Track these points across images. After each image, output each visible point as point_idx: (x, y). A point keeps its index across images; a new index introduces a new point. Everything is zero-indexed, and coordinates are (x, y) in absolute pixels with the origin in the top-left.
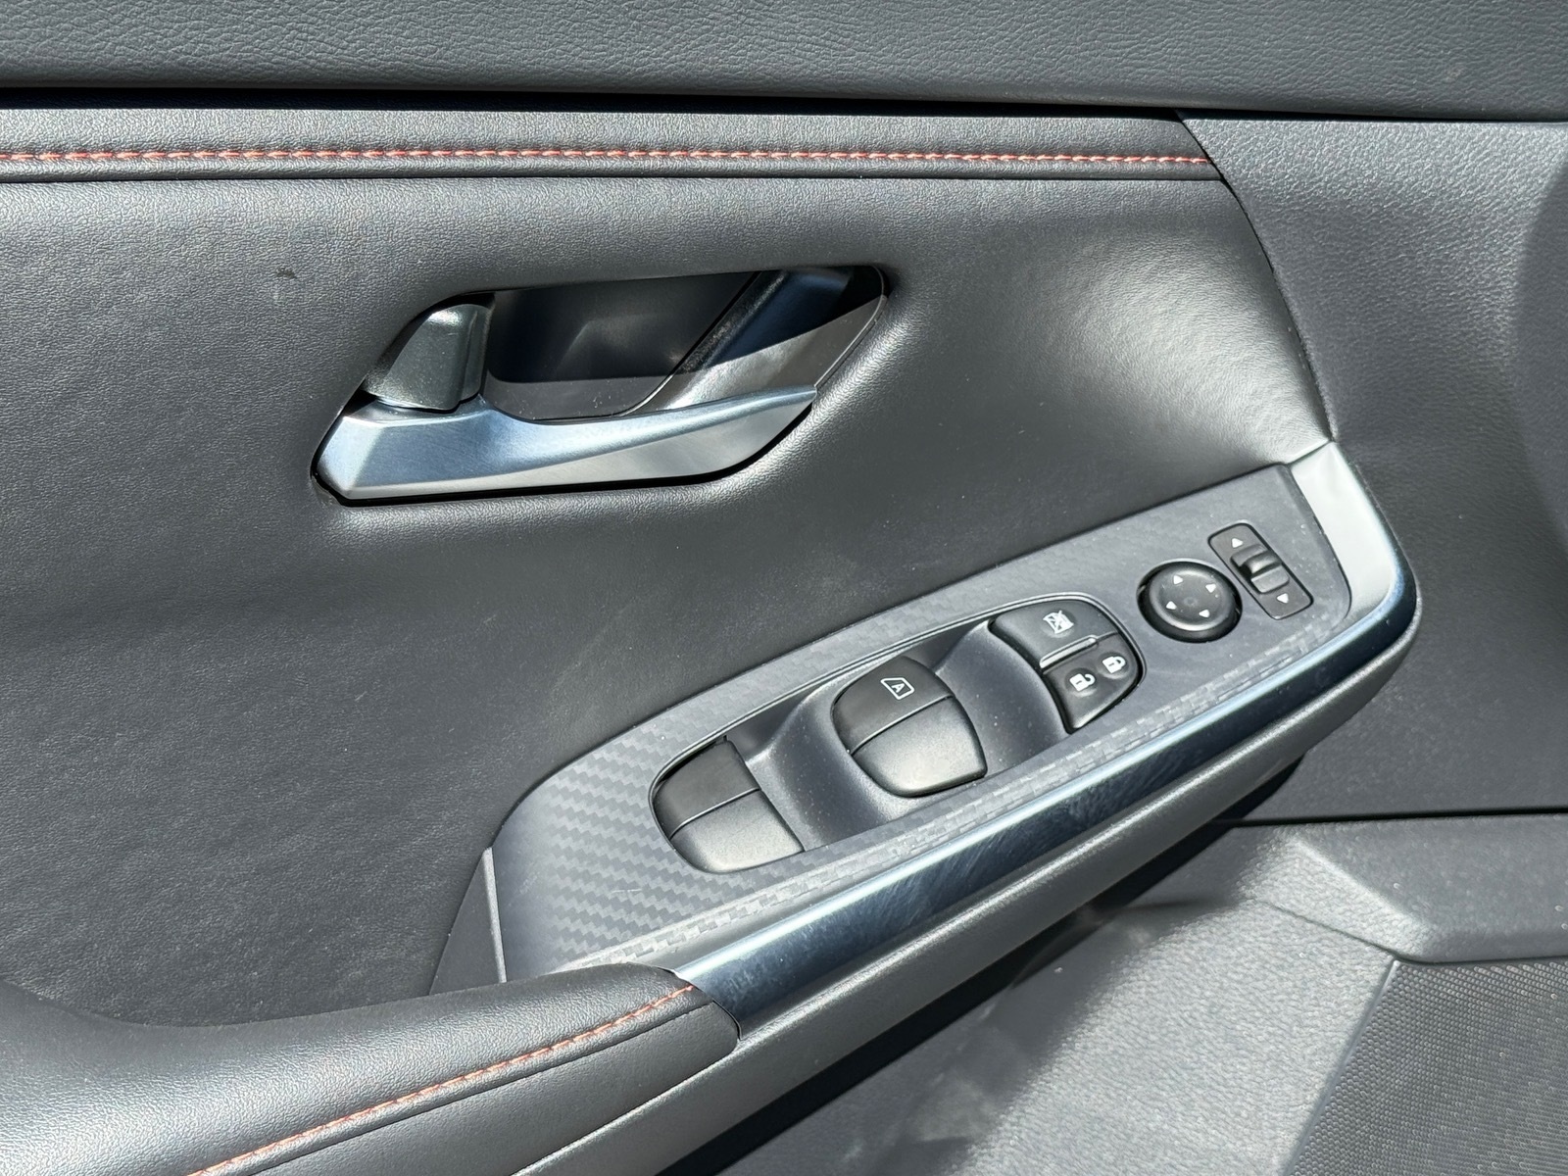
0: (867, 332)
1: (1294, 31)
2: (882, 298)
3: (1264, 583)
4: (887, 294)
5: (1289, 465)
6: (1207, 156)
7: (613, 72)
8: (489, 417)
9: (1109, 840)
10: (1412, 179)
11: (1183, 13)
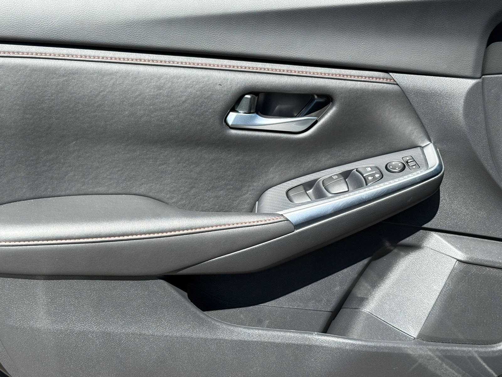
0: (328, 109)
1: (409, 57)
2: (331, 103)
3: (410, 164)
4: (332, 102)
5: (423, 147)
6: (394, 80)
7: (277, 56)
8: (256, 115)
9: (371, 205)
10: (438, 87)
11: (386, 52)
